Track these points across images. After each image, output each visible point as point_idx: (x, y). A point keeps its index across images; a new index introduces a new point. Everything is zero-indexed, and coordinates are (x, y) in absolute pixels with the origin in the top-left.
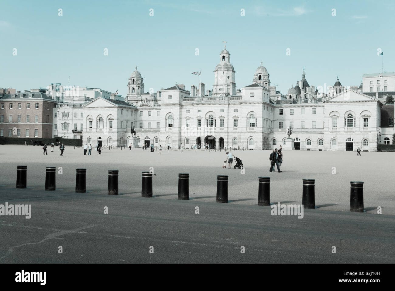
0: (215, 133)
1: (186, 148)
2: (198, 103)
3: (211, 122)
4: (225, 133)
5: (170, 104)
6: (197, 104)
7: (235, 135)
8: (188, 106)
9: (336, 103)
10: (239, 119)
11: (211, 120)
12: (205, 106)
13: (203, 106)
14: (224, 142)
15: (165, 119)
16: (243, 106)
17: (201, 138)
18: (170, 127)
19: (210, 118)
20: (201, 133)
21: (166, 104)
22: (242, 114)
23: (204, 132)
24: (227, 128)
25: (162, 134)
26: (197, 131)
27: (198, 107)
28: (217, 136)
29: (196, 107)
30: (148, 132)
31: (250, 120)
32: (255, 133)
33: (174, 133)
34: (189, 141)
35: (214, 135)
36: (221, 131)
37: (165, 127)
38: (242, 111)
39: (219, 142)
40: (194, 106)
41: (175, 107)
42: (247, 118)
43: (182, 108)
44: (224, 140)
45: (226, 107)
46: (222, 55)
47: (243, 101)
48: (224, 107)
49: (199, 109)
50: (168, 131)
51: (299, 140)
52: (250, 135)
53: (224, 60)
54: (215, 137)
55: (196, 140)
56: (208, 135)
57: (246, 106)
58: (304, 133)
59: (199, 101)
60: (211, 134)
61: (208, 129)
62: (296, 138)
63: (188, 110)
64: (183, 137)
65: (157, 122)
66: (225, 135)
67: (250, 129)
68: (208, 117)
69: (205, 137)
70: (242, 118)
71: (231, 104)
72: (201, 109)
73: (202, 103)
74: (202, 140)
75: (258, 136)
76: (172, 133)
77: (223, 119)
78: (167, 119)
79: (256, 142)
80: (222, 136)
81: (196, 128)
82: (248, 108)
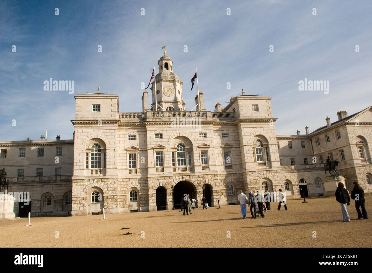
0: (194, 177)
1: (132, 211)
2: (154, 120)
3: (182, 157)
4: (213, 175)
5: (96, 122)
7: (230, 178)
8: (131, 127)
10: (233, 149)
11: (181, 153)
12: (169, 126)
13: (166, 126)
14: (214, 192)
15: (85, 152)
16: (244, 125)
17: (167, 188)
18: (95, 167)
19: (179, 148)
20: (165, 178)
21: (88, 120)
22: (244, 140)
23: (172, 175)
24: (216, 165)
25: (78, 184)
26: (157, 174)
27: (155, 129)
28: (199, 182)
29: (151, 129)
30: (27, 184)
31: (257, 149)
32: (271, 172)
33: (108, 180)
34: (136, 195)
35: (192, 180)
36: (206, 172)
37: (84, 169)
38: (243, 134)
39: (203, 194)
40: (147, 126)
41: (109, 128)
42: (252, 147)
43: (119, 132)
44: (213, 189)
45: (209, 128)
46: (164, 62)
47: (242, 117)
48: (205, 128)
49: (156, 132)
50: (92, 176)
51: (304, 182)
52: (262, 175)
53: (167, 69)
54: (195, 184)
55: (156, 193)
56: (181, 180)
57: (249, 126)
58: (311, 170)
59: (157, 118)
60: (186, 179)
61: (177, 169)
62: (301, 180)
63: (132, 134)
64: (123, 189)
65: (37, 167)
66: (213, 178)
67: (260, 165)
68: (176, 147)
69: (174, 185)
70: (244, 147)
71: (217, 124)
72: (161, 132)
73: (164, 121)
74: (167, 192)
75: (276, 177)
76: (103, 180)
77: (206, 149)
78: (88, 151)
79: (274, 187)
80: (209, 181)
81: (154, 167)
82: (253, 129)
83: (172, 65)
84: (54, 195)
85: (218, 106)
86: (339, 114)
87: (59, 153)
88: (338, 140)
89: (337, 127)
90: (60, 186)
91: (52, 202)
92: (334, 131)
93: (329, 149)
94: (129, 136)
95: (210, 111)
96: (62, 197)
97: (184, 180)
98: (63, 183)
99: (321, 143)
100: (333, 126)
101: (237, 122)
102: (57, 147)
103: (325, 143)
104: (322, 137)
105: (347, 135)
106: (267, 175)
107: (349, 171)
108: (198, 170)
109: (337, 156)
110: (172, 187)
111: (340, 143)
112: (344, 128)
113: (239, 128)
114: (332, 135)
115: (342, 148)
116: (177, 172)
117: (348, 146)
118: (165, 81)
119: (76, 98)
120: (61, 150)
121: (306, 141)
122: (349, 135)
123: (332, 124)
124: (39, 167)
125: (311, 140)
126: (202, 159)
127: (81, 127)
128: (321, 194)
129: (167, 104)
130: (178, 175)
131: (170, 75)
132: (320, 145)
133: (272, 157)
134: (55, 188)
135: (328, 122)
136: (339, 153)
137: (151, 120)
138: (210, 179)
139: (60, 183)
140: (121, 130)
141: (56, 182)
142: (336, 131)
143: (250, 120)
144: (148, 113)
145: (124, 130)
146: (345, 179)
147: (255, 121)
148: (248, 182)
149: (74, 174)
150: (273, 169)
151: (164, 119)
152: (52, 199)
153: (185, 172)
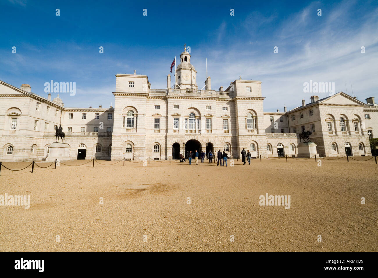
0: (201, 137)
1: (155, 159)
2: (174, 95)
3: (192, 122)
4: (214, 137)
5: (131, 94)
6: (173, 97)
7: (227, 139)
8: (157, 100)
9: (330, 106)
10: (230, 119)
11: (192, 120)
12: (184, 100)
13: (182, 100)
14: (214, 148)
15: (122, 115)
16: (239, 101)
17: (180, 144)
18: (129, 127)
19: (191, 116)
20: (180, 136)
21: (125, 93)
22: (238, 112)
23: (185, 135)
24: (217, 130)
25: (116, 138)
26: (174, 134)
27: (173, 102)
28: (204, 141)
29: (171, 101)
30: (84, 137)
31: (248, 120)
32: (257, 136)
33: (138, 136)
34: (158, 148)
35: (199, 140)
36: (209, 134)
37: (121, 128)
38: (238, 108)
39: (206, 149)
40: (168, 99)
41: (140, 99)
42: (245, 117)
43: (148, 102)
44: (214, 147)
45: (214, 103)
46: (184, 56)
47: (238, 95)
48: (211, 103)
49: (175, 104)
50: (127, 133)
51: (281, 145)
52: (251, 139)
53: (187, 61)
54: (201, 142)
55: (172, 147)
56: (191, 139)
57: (243, 102)
58: (287, 138)
59: (175, 94)
60: (194, 138)
61: (189, 131)
62: (279, 144)
63: (157, 105)
64: (150, 143)
65: (94, 126)
66: (214, 139)
67: (249, 131)
68: (189, 115)
69: (186, 142)
70: (238, 117)
71: (220, 100)
72: (178, 104)
73: (180, 96)
74: (180, 147)
75: (261, 140)
76: (134, 136)
77: (210, 118)
78: (124, 115)
79: (259, 148)
80: (211, 141)
81: (172, 129)
82: (246, 104)
83: (189, 58)
84: (103, 145)
85: (221, 89)
86: (312, 98)
87: (110, 117)
88: (310, 117)
89: (311, 107)
90: (106, 139)
91: (101, 150)
92: (308, 110)
93: (302, 123)
94: (155, 106)
95: (215, 91)
96: (108, 147)
97: (193, 139)
98: (109, 138)
99: (296, 118)
100: (307, 106)
101: (234, 99)
102: (109, 113)
103: (299, 118)
104: (297, 114)
105: (319, 112)
106: (254, 138)
107: (318, 140)
108: (203, 132)
109: (308, 128)
110: (184, 143)
111: (312, 119)
112: (316, 108)
113: (235, 104)
114: (306, 113)
115: (313, 123)
116: (189, 133)
117: (319, 122)
118: (184, 69)
119: (116, 77)
120: (111, 115)
121: (284, 116)
122: (320, 113)
123: (306, 105)
124: (96, 126)
125: (288, 116)
126: (207, 125)
127: (120, 98)
128: (293, 155)
129: (185, 85)
130: (189, 135)
131: (188, 65)
132: (294, 120)
133: (259, 126)
134: (103, 141)
135: (303, 103)
136: (310, 126)
137: (171, 95)
138: (212, 139)
139: (107, 137)
140: (149, 102)
141: (104, 137)
142: (309, 110)
143: (244, 98)
144: (169, 90)
145: (152, 102)
146: (316, 145)
147: (248, 99)
148: (240, 143)
149: (113, 131)
150: (259, 135)
151: (181, 95)
152: (101, 148)
153: (195, 133)
